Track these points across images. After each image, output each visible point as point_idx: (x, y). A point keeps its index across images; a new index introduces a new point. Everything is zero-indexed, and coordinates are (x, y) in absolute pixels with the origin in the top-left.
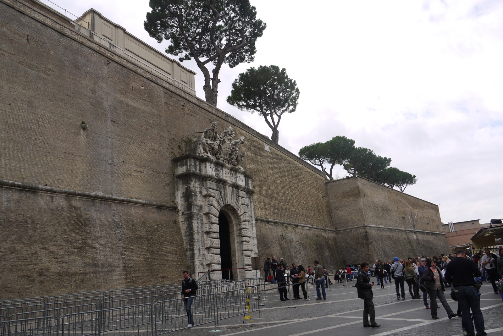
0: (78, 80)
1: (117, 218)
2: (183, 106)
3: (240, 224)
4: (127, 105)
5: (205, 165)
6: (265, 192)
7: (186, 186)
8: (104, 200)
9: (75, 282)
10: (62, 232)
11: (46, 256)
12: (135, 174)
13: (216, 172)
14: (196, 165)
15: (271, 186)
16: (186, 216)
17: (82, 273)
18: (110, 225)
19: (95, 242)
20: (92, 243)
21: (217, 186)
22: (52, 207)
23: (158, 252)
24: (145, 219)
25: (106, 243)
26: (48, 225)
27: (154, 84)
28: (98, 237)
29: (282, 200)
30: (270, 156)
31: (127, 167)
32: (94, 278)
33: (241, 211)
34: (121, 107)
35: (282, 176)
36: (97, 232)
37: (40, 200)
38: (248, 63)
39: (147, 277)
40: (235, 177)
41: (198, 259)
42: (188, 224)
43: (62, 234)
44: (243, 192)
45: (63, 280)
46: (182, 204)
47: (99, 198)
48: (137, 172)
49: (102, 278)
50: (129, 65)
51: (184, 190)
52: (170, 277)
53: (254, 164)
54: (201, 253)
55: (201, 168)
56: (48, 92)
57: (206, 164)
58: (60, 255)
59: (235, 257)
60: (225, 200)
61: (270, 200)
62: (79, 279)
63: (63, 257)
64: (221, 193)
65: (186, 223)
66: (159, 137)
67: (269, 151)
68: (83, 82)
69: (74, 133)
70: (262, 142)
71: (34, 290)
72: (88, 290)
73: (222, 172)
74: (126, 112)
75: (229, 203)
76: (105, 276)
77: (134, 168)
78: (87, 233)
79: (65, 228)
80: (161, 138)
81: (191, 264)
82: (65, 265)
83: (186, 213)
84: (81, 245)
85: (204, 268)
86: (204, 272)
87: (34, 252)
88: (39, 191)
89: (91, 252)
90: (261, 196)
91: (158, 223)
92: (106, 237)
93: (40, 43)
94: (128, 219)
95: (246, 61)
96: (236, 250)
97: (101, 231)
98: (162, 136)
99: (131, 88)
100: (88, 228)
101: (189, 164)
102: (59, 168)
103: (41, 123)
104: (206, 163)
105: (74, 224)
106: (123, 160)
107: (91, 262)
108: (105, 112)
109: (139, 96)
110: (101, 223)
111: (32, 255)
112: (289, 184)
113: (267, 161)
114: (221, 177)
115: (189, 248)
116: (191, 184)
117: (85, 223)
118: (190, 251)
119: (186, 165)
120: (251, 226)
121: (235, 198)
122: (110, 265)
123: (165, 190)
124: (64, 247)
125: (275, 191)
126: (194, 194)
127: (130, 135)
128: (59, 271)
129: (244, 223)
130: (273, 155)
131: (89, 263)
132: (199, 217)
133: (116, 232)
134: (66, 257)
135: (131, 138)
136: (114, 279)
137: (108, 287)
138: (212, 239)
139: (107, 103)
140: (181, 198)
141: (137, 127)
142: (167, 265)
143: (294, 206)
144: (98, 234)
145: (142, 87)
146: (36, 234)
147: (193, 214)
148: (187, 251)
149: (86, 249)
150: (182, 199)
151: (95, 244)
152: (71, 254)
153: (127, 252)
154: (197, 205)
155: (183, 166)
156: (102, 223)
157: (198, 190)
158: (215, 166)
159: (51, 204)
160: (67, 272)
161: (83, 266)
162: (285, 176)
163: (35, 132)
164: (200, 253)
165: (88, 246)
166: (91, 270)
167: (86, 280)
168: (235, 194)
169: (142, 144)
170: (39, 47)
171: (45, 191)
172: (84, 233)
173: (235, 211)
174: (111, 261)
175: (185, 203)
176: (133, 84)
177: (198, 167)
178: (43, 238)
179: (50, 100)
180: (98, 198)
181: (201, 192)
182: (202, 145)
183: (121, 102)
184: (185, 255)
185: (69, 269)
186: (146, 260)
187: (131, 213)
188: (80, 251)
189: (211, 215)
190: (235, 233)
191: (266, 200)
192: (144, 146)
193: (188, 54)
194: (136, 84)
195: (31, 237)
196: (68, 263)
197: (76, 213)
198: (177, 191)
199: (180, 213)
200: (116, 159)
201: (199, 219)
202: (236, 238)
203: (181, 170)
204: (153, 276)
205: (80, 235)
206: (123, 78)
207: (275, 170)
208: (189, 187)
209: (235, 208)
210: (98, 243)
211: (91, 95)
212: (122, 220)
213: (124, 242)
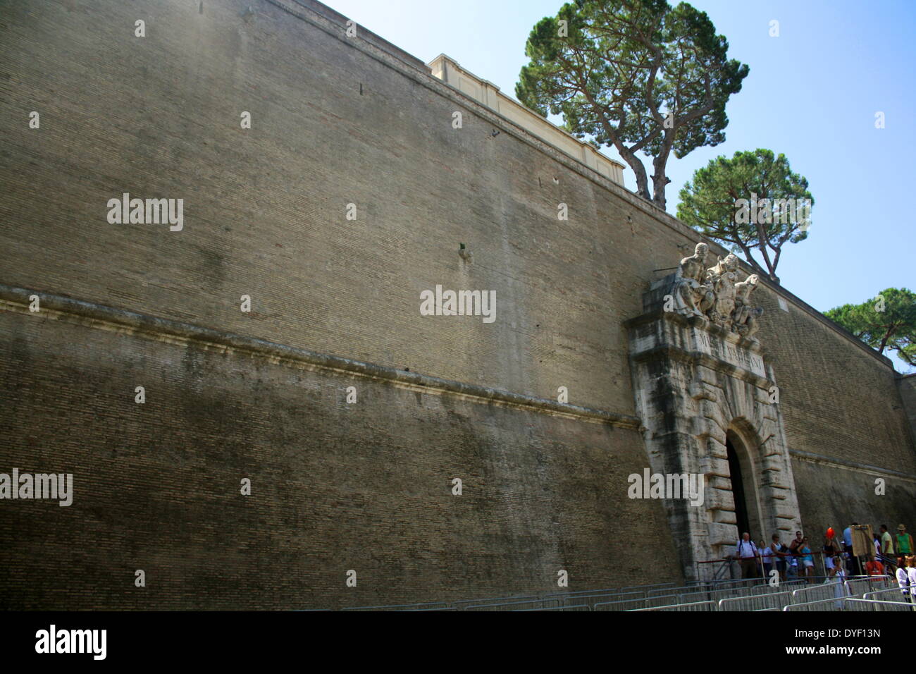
0: (447, 164)
1: (536, 443)
2: (629, 218)
3: (764, 459)
4: (535, 214)
5: (691, 334)
6: (791, 395)
7: (658, 378)
8: (510, 403)
9: (475, 573)
10: (442, 466)
11: (418, 516)
12: (560, 351)
13: (713, 349)
14: (673, 333)
15: (800, 383)
16: (663, 441)
17: (486, 556)
18: (525, 456)
19: (502, 490)
20: (498, 493)
21: (719, 379)
22: (420, 415)
23: (617, 516)
24: (586, 447)
25: (523, 495)
26: (416, 451)
27: (576, 175)
28: (507, 480)
29: (824, 412)
30: (791, 322)
31: (545, 338)
32: (509, 568)
33: (765, 431)
34: (525, 218)
35: (816, 362)
36: (503, 470)
37: (397, 400)
38: (713, 145)
39: (602, 568)
40: (746, 359)
41: (696, 533)
42: (668, 458)
43: (443, 471)
44: (765, 392)
45: (453, 569)
46: (651, 416)
47: (501, 400)
48: (563, 347)
49: (523, 568)
50: (529, 139)
51: (655, 387)
52: (646, 571)
53: (766, 337)
54: (700, 521)
55: (684, 339)
56: (399, 187)
57: (693, 332)
58: (443, 516)
59: (759, 530)
60: (735, 407)
61: (803, 412)
62: (481, 567)
63: (448, 520)
64: (725, 392)
65: (663, 455)
66: (594, 278)
67: (787, 310)
68: (456, 169)
69: (447, 266)
70: (774, 293)
71: (403, 587)
72: (499, 592)
73: (723, 347)
74: (533, 227)
75: (742, 415)
76: (527, 564)
77: (557, 340)
78: (486, 471)
79: (447, 459)
80: (598, 279)
81: (682, 544)
82: (453, 537)
83: (662, 434)
84: (479, 497)
85: (708, 553)
86: (710, 562)
87: (397, 507)
88: (396, 381)
89: (497, 512)
90: (785, 404)
91: (611, 456)
92: (521, 481)
93: (381, 98)
94: (556, 445)
95: (709, 143)
96: (761, 517)
97: (512, 469)
98: (599, 276)
99: (538, 181)
100: (487, 461)
101: (660, 331)
102: (427, 337)
103: (391, 246)
104: (692, 328)
105: (462, 451)
106: (536, 322)
107: (499, 533)
108: (497, 227)
109: (552, 196)
110: (509, 452)
111: (395, 513)
112: (832, 379)
113: (786, 332)
114: (723, 359)
115: (674, 508)
116: (669, 372)
117: (482, 450)
118: (677, 514)
119: (655, 332)
120: (783, 464)
121: (752, 403)
122: (535, 540)
123: (616, 387)
124: (448, 498)
125: (808, 395)
126: (678, 393)
127: (545, 272)
128: (443, 550)
129: (772, 458)
130: (794, 320)
131: (496, 534)
132: (690, 443)
133: (538, 470)
134: (455, 520)
135: (547, 279)
136: (545, 569)
137: (535, 587)
138: (719, 491)
139: (500, 210)
140: (648, 402)
141: (554, 256)
142: (637, 545)
143: (847, 426)
144: (508, 475)
145: (556, 179)
146: (398, 470)
147: (679, 435)
148: (670, 514)
149: (487, 505)
150: (651, 406)
151: (503, 494)
152: (462, 514)
153: (562, 515)
154: (683, 418)
155: (647, 336)
156: (511, 451)
157: (682, 386)
158: (710, 336)
159: (418, 408)
160: (458, 551)
161: (486, 540)
162: (821, 362)
163: (381, 264)
164: (698, 519)
165: (490, 499)
166: (502, 551)
167: (494, 570)
168: (750, 396)
169: (568, 292)
170: (380, 105)
171: (406, 381)
172: (481, 471)
173: (754, 432)
174: (535, 532)
175: (657, 413)
176: (539, 174)
177: (678, 338)
178: (411, 479)
179: (404, 202)
180: (498, 399)
181: (688, 391)
182: (681, 292)
183: (522, 208)
184: (668, 525)
185: (461, 545)
186: (598, 532)
187: (559, 433)
188: (477, 509)
189: (712, 440)
190: (755, 480)
191: (795, 412)
192: (570, 295)
193: (594, 140)
194: (545, 174)
195: (389, 474)
196: (458, 533)
197: (464, 429)
198: (639, 388)
199: (649, 436)
200: (524, 321)
201: (691, 448)
202: (757, 490)
203: (645, 344)
204: (614, 568)
205: (474, 475)
206: (521, 163)
207: (802, 349)
208: (666, 380)
209: (754, 425)
210: (508, 493)
211: (472, 193)
212: (545, 447)
213: (554, 492)
